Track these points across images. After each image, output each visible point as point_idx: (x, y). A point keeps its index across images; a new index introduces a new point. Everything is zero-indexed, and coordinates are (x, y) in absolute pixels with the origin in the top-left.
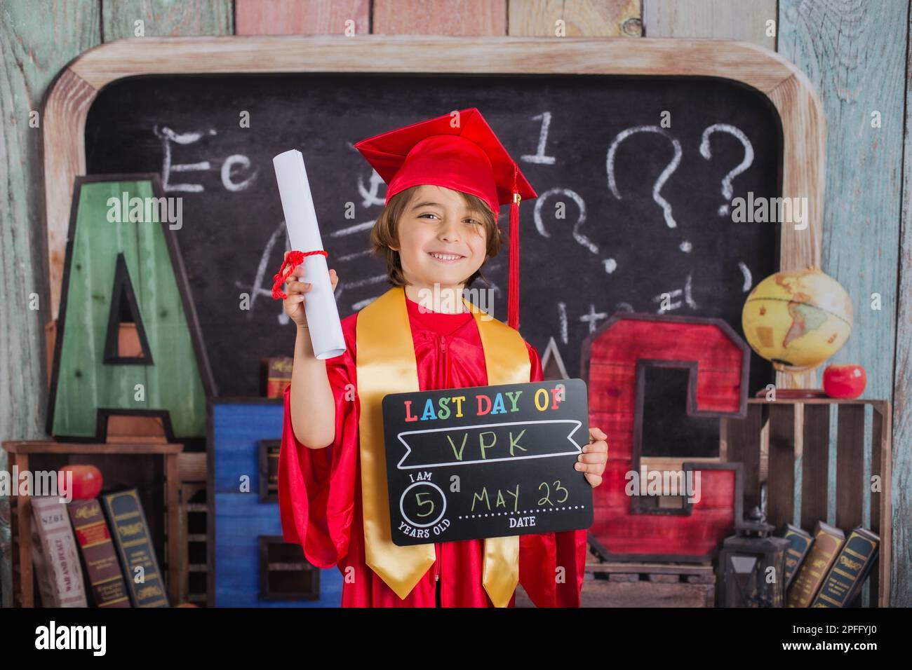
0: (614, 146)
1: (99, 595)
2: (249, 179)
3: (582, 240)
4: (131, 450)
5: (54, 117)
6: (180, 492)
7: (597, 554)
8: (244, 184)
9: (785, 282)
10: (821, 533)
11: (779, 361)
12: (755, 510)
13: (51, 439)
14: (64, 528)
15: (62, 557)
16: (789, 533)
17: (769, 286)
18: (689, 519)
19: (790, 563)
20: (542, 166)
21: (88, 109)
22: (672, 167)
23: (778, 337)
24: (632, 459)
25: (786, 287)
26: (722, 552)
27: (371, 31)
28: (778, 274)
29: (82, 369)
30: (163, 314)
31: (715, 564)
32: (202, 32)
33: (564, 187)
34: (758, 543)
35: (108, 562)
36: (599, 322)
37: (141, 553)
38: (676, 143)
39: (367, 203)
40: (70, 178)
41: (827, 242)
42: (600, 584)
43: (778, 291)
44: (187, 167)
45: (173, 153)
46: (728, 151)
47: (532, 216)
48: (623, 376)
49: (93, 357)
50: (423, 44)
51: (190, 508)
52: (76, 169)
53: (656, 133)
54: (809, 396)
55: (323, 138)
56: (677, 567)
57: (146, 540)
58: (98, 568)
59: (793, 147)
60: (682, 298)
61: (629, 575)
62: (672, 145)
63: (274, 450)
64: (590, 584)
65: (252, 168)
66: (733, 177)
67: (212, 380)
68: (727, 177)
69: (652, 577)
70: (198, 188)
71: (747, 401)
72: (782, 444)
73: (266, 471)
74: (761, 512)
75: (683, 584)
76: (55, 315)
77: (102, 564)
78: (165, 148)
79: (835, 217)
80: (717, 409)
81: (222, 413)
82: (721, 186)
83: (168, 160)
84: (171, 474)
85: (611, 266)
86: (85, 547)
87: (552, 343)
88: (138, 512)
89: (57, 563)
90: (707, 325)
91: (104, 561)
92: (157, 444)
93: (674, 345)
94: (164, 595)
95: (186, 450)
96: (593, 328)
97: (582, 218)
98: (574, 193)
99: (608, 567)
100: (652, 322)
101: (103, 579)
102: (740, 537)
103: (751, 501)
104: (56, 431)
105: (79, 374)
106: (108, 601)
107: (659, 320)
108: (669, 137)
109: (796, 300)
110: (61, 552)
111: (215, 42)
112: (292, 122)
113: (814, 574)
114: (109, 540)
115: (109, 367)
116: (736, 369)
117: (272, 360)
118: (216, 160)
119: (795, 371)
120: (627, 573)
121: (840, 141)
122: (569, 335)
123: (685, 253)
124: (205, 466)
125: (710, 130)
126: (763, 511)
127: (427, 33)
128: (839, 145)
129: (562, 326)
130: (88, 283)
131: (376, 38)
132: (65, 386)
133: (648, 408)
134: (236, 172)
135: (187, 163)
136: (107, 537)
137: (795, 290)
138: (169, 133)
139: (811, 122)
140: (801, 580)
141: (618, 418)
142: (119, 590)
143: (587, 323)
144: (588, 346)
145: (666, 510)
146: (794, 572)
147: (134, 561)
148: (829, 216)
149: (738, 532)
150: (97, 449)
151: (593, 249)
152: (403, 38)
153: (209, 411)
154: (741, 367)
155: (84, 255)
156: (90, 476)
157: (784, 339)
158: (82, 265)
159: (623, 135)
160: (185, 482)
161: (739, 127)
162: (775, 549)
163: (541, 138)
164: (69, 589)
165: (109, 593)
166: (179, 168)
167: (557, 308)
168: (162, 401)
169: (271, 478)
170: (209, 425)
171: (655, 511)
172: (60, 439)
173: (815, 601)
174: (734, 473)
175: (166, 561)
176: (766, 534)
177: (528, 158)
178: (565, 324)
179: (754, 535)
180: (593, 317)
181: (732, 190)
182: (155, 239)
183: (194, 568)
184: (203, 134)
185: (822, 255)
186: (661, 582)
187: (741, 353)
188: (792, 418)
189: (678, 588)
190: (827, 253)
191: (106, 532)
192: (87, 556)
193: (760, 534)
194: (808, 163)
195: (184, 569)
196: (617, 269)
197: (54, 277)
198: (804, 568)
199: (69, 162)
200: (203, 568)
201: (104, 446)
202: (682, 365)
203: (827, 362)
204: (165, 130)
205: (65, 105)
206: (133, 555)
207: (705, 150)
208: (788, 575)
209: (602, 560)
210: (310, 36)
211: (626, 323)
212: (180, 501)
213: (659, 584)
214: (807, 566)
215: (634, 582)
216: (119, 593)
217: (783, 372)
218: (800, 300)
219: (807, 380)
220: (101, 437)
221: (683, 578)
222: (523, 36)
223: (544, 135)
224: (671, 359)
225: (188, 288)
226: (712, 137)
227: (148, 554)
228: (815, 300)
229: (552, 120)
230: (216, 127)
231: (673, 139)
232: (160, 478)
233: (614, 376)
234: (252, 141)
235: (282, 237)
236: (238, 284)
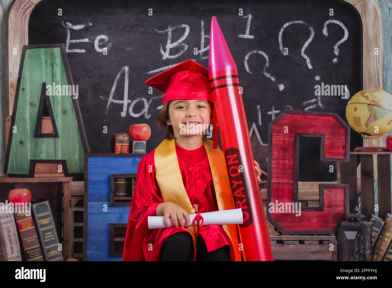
0: (282, 30)
1: (28, 255)
2: (108, 46)
3: (268, 75)
4: (46, 180)
5: (14, 17)
6: (70, 201)
7: (278, 231)
8: (105, 49)
9: (366, 95)
10: (389, 219)
11: (364, 134)
12: (356, 208)
13: (7, 176)
14: (11, 221)
15: (9, 236)
16: (373, 219)
17: (358, 97)
18: (323, 212)
19: (374, 234)
20: (248, 39)
21: (30, 14)
22: (310, 40)
23: (363, 121)
24: (294, 183)
25: (367, 97)
26: (340, 229)
28: (362, 91)
29: (23, 140)
30: (64, 112)
31: (337, 235)
33: (259, 50)
34: (358, 224)
35: (33, 238)
36: (276, 115)
37: (50, 233)
38: (311, 29)
39: (164, 58)
40: (21, 46)
41: (385, 75)
42: (280, 246)
43: (363, 100)
44: (77, 41)
45: (70, 34)
46: (336, 33)
47: (244, 64)
48: (289, 141)
49: (29, 134)
51: (75, 209)
52: (24, 42)
53: (302, 24)
54: (380, 150)
55: (144, 27)
56: (318, 237)
57: (53, 226)
58: (28, 241)
59: (367, 30)
60: (316, 103)
61: (294, 241)
62: (310, 29)
63: (117, 180)
64: (274, 246)
65: (109, 41)
66: (339, 45)
67: (88, 145)
68: (336, 45)
69: (306, 242)
70: (83, 51)
71: (350, 153)
72: (367, 174)
73: (113, 190)
74: (358, 209)
75: (321, 245)
76: (11, 113)
77: (30, 239)
78: (68, 32)
79: (388, 64)
80: (335, 157)
81: (92, 161)
82: (334, 49)
83: (69, 37)
84: (66, 192)
85: (282, 87)
86: (21, 231)
87: (254, 125)
88: (49, 212)
89: (7, 240)
90: (328, 116)
91: (31, 238)
92: (59, 177)
93: (313, 126)
94: (61, 254)
95: (74, 180)
96: (273, 118)
97: (267, 64)
98: (263, 53)
99: (283, 237)
100: (302, 114)
101: (30, 247)
102: (349, 221)
103: (353, 203)
104: (9, 171)
105: (21, 143)
106: (32, 258)
107: (305, 114)
108: (308, 26)
109: (371, 104)
110: (9, 234)
112: (129, 20)
113: (386, 239)
114: (34, 227)
115: (37, 139)
116: (344, 138)
117: (117, 134)
118: (93, 38)
119: (372, 138)
120: (293, 240)
121: (389, 28)
122: (262, 121)
123: (317, 81)
124: (83, 188)
125: (327, 22)
126: (359, 208)
128: (389, 29)
129: (259, 117)
130: (28, 97)
132: (14, 149)
133: (301, 157)
134: (101, 43)
135: (77, 39)
136: (32, 226)
137: (371, 98)
138: (70, 24)
139: (375, 18)
140: (379, 242)
141: (287, 162)
142: (38, 252)
143: (271, 115)
144: (271, 126)
145: (311, 208)
146: (376, 238)
147: (45, 238)
148: (385, 63)
149: (347, 219)
150: (29, 180)
151: (273, 79)
153: (86, 160)
154: (346, 136)
155: (26, 84)
156: (25, 194)
157: (366, 123)
158: (25, 88)
159: (286, 25)
160: (72, 196)
161: (341, 21)
162: (366, 227)
163: (247, 27)
164: (12, 252)
165: (33, 254)
166: (74, 41)
167: (256, 108)
168: (63, 155)
169: (116, 194)
170: (86, 167)
171: (306, 209)
172: (11, 176)
173: (387, 253)
174: (344, 189)
175: (62, 237)
176: (361, 220)
177: (241, 36)
178: (260, 116)
179: (355, 220)
180: (274, 112)
181: (339, 51)
182: (61, 75)
183: (77, 240)
184: (86, 25)
185: (383, 82)
186: (310, 244)
187: (346, 129)
188: (372, 162)
189: (319, 247)
190: (385, 81)
191: (32, 223)
192: (22, 236)
193: (358, 219)
194: (374, 38)
195: (72, 240)
196: (285, 89)
197: (11, 95)
198: (381, 237)
199: (20, 39)
200: (81, 240)
201: (33, 179)
202: (318, 136)
203: (388, 134)
204: (67, 23)
205: (19, 12)
206: (46, 234)
207: (325, 32)
208: (373, 240)
209: (281, 234)
211: (289, 115)
212: (70, 206)
213: (309, 245)
214: (382, 236)
215: (297, 245)
216: (38, 254)
217: (366, 139)
218: (373, 103)
219: (378, 142)
220: (31, 174)
221: (321, 242)
223: (248, 25)
224: (312, 132)
226: (328, 26)
227: (53, 233)
228: (380, 103)
229: (252, 18)
230: (92, 22)
231: (310, 27)
232: (61, 194)
233: (284, 141)
234: (109, 28)
235: (123, 75)
236: (101, 97)
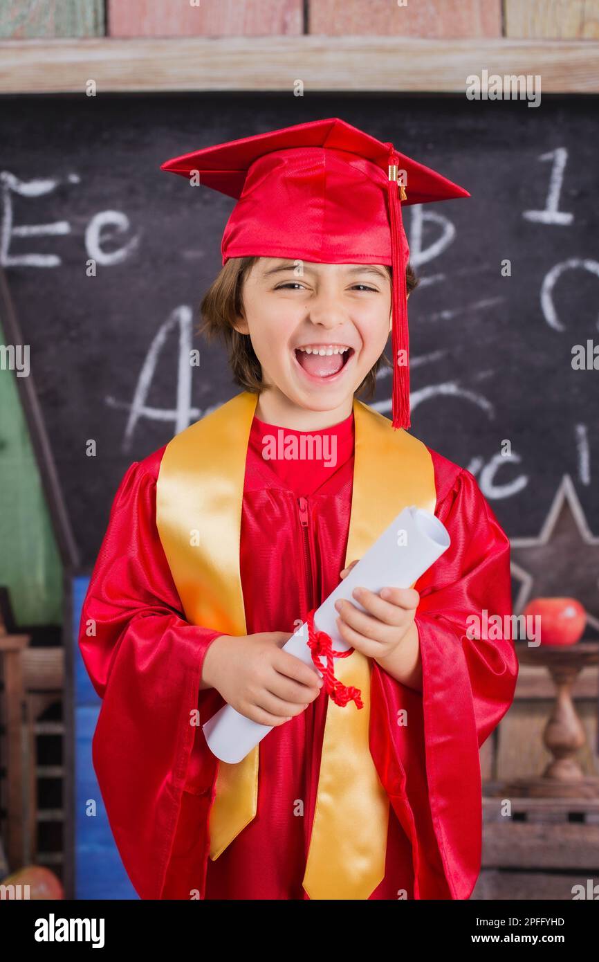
2: (128, 247)
6: (24, 705)
8: (120, 255)
20: (554, 227)
27: (306, 30)
30: (1, 446)
32: (58, 33)
33: (585, 257)
44: (36, 230)
45: (13, 210)
47: (539, 300)
50: (381, 50)
51: (40, 729)
65: (132, 231)
67: (71, 541)
70: (52, 261)
78: (4, 202)
83: (8, 218)
84: (12, 680)
87: (567, 485)
95: (33, 644)
111: (77, 47)
118: (81, 220)
122: (592, 472)
124: (60, 669)
127: (386, 32)
129: (582, 461)
131: (313, 41)
134: (108, 237)
135: (35, 223)
138: (11, 180)
152: (353, 40)
153: (67, 588)
160: (30, 691)
163: (552, 186)
166: (24, 231)
167: (574, 433)
170: (66, 606)
177: (533, 215)
178: (585, 457)
183: (46, 815)
184: (60, 181)
195: (31, 817)
200: (58, 815)
204: (3, 176)
210: (215, 37)
222: (525, 38)
223: (556, 181)
225: (36, 408)
229: (569, 161)
230: (81, 171)
234: (132, 191)
235: (175, 333)
236: (110, 401)
